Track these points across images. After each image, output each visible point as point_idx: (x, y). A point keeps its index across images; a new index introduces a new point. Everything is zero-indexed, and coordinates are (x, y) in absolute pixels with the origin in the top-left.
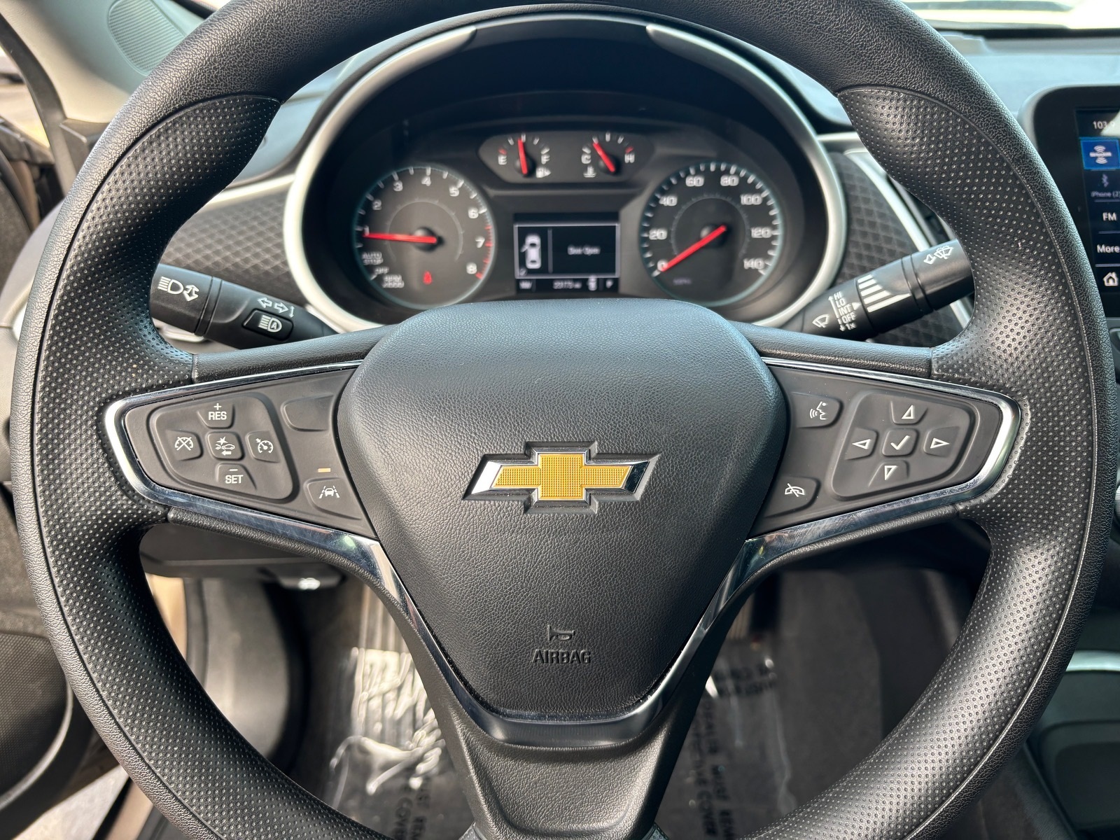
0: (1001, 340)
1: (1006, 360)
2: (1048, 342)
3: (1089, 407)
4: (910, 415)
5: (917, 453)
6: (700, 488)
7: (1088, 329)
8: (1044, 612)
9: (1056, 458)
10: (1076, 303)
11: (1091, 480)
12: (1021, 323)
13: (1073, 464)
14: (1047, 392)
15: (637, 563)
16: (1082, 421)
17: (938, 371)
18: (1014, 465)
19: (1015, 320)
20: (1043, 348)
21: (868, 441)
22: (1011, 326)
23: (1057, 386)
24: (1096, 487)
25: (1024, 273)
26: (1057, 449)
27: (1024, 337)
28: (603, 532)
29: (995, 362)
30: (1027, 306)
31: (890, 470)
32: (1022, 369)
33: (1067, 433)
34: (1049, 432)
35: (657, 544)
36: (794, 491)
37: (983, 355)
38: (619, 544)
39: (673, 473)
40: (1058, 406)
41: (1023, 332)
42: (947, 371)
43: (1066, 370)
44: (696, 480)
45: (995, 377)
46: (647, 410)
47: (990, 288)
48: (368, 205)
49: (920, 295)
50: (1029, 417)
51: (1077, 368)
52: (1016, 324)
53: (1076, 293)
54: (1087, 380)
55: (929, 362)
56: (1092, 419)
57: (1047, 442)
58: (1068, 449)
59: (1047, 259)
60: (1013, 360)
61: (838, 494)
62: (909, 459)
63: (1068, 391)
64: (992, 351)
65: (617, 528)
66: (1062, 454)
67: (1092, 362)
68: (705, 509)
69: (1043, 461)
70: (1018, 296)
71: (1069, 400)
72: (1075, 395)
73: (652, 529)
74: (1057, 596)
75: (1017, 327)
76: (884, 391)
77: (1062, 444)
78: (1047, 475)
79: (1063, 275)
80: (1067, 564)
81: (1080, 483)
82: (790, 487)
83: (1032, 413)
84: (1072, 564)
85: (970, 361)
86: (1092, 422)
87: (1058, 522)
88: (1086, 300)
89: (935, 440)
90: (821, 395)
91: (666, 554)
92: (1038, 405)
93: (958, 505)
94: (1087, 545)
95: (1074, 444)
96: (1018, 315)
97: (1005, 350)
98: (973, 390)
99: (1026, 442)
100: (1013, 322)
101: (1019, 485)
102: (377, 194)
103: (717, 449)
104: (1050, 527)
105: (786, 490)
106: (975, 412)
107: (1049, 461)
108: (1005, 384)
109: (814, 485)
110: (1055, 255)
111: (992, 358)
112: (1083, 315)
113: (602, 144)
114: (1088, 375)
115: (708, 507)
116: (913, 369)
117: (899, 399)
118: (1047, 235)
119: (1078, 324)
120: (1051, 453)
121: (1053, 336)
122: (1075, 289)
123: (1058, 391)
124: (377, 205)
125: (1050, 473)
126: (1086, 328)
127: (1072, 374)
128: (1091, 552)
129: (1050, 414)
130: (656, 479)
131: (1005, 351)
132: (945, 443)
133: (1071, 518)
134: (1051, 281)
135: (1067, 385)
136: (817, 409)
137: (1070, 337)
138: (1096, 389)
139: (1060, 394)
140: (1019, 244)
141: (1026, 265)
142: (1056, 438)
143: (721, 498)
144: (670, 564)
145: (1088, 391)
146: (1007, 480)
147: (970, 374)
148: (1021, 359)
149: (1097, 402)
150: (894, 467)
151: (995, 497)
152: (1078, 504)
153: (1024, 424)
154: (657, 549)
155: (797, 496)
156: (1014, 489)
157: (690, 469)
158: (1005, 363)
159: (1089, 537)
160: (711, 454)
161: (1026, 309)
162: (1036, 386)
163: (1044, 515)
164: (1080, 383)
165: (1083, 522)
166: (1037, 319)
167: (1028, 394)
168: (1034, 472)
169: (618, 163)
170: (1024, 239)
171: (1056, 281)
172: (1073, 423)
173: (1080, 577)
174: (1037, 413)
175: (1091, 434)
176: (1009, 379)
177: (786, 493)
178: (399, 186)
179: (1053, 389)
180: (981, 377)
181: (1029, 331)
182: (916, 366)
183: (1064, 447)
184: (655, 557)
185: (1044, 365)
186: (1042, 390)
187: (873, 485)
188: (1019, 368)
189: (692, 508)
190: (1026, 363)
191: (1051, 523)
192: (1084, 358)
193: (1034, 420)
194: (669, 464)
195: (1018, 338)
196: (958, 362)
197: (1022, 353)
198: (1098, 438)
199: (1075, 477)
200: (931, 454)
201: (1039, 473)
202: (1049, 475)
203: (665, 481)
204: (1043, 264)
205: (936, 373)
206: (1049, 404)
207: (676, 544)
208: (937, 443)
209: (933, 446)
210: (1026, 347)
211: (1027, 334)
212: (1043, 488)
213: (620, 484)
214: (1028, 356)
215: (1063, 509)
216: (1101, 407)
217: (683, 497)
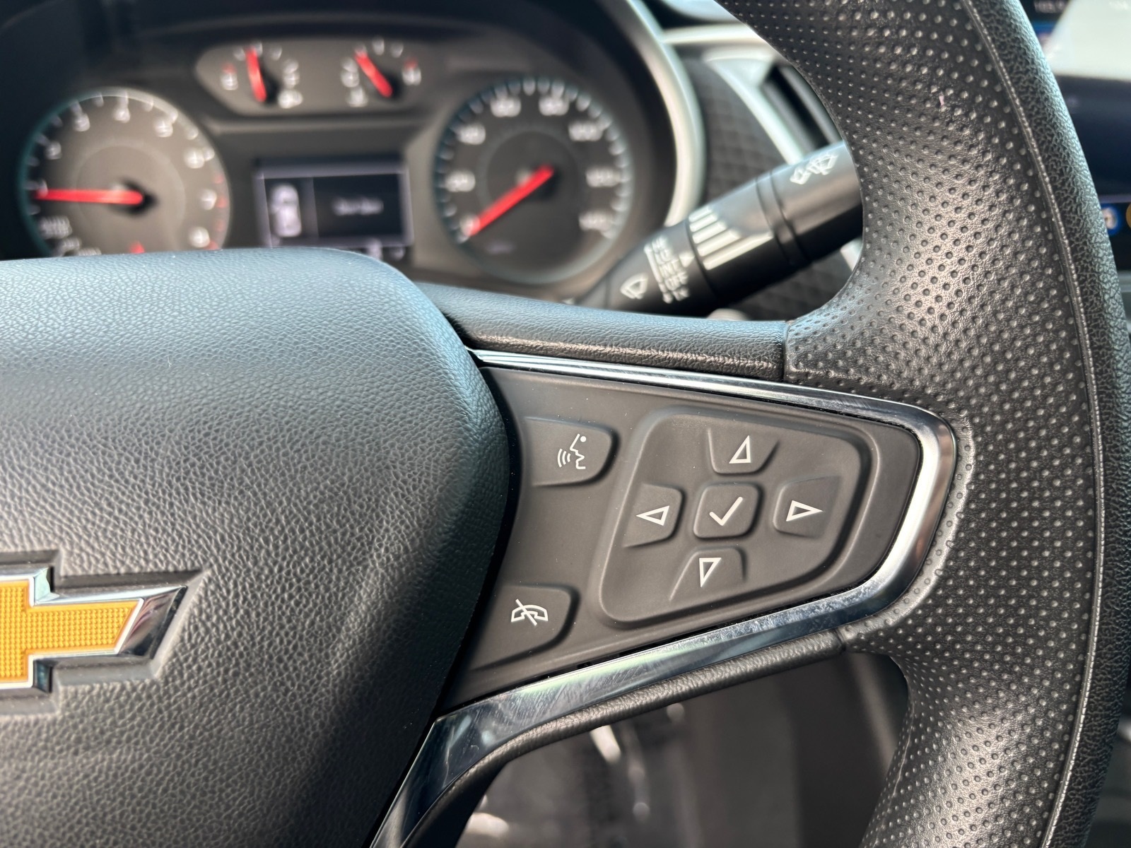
0: (914, 299)
1: (925, 340)
2: (1004, 301)
3: (1087, 429)
4: (744, 456)
5: (760, 529)
6: (301, 638)
7: (1081, 270)
8: (1009, 834)
9: (1025, 534)
10: (1057, 218)
11: (1094, 575)
12: (950, 264)
13: (1058, 544)
14: (1004, 402)
15: (162, 811)
16: (1073, 457)
17: (797, 366)
18: (946, 550)
19: (939, 258)
20: (995, 313)
21: (665, 510)
22: (932, 271)
23: (1024, 389)
24: (1103, 588)
25: (952, 162)
26: (1026, 514)
27: (958, 292)
28: (76, 753)
29: (905, 344)
30: (962, 229)
31: (709, 565)
32: (955, 357)
33: (1045, 483)
34: (1011, 482)
35: (205, 767)
36: (528, 614)
37: (881, 331)
38: (115, 776)
39: (237, 611)
40: (1026, 429)
41: (955, 283)
42: (815, 366)
43: (1040, 355)
44: (289, 621)
45: (905, 374)
46: (187, 473)
47: (890, 198)
48: (41, 152)
49: (787, 236)
50: (972, 452)
51: (1061, 350)
52: (941, 267)
53: (1057, 199)
54: (1081, 376)
55: (781, 349)
56: (1093, 452)
57: (1008, 501)
58: (1047, 514)
59: (996, 127)
60: (939, 340)
61: (612, 616)
62: (745, 544)
63: (1045, 397)
64: (898, 322)
65: (108, 742)
66: (1036, 524)
67: (1090, 339)
68: (312, 682)
69: (1000, 540)
70: (942, 211)
71: (1047, 417)
72: (1058, 406)
73: (192, 737)
74: (1032, 803)
75: (943, 273)
76: (694, 408)
77: (1036, 504)
78: (1009, 568)
79: (1028, 162)
80: (1051, 741)
81: (1072, 581)
82: (522, 607)
83: (978, 445)
84: (1061, 742)
85: (859, 344)
86: (1093, 459)
87: (1033, 659)
88: (1076, 212)
89: (795, 504)
90: (579, 422)
91: (228, 786)
92: (989, 429)
93: (843, 631)
94: (1089, 703)
95: (1058, 504)
96: (944, 250)
97: (923, 319)
98: (864, 402)
99: (968, 503)
100: (936, 264)
101: (956, 588)
102: (53, 134)
103: (339, 550)
104: (1017, 669)
105: (514, 612)
106: (870, 445)
107: (1012, 540)
108: (924, 388)
109: (566, 599)
110: (1012, 119)
111: (899, 336)
112: (1071, 243)
113: (372, 58)
114: (1084, 366)
115: (319, 678)
116: (749, 363)
117: (723, 423)
118: (994, 78)
119: (1061, 260)
120: (1015, 524)
121: (1013, 287)
122: (1055, 188)
123: (1025, 399)
124: (54, 151)
125: (1015, 563)
126: (1076, 269)
127: (1051, 364)
128: (1097, 716)
129: (1012, 446)
130: (196, 628)
131: (922, 322)
132: (813, 511)
133: (1057, 651)
134: (1007, 172)
135: (1043, 387)
136: (571, 449)
137: (1047, 289)
138: (1099, 393)
139: (1029, 404)
140: (941, 98)
141: (956, 144)
142: (1025, 494)
143: (348, 657)
144: (241, 804)
145: (1085, 397)
146: (934, 579)
147: (860, 368)
148: (952, 337)
149: (1101, 420)
150: (716, 561)
151: (913, 615)
152: (1069, 624)
153: (962, 467)
154: (206, 779)
155: (535, 623)
156: (947, 597)
157: (277, 598)
158: (923, 347)
159: (1092, 688)
160: (326, 562)
161: (959, 235)
162: (982, 390)
163: (1005, 645)
164: (1068, 381)
165: (1080, 658)
166: (982, 254)
167: (968, 407)
168: (984, 563)
169: (396, 85)
170: (950, 87)
171: (1016, 174)
172: (1057, 463)
173: (1076, 766)
174: (987, 444)
175: (1091, 482)
176: (932, 376)
177: (513, 620)
178: (83, 123)
179: (1016, 395)
180: (880, 376)
181: (965, 280)
182: (756, 357)
183: (1041, 510)
184: (204, 794)
185: (997, 348)
186: (995, 398)
187: (678, 598)
188: (949, 354)
189: (282, 684)
190: (963, 345)
191: (1019, 660)
192: (1074, 332)
193: (981, 458)
194: (228, 592)
195: (947, 295)
196: (835, 346)
197: (954, 324)
198: (1106, 492)
199: (1062, 570)
200: (787, 533)
201: (993, 563)
202: (1013, 568)
203: (218, 629)
204: (989, 139)
205: (794, 369)
206: (1010, 426)
207: (250, 762)
208: (799, 511)
209: (791, 517)
210: (962, 312)
211: (962, 285)
212: (1003, 592)
213: (115, 644)
214: (965, 331)
215: (1042, 633)
216: (1110, 429)
217: (262, 660)
